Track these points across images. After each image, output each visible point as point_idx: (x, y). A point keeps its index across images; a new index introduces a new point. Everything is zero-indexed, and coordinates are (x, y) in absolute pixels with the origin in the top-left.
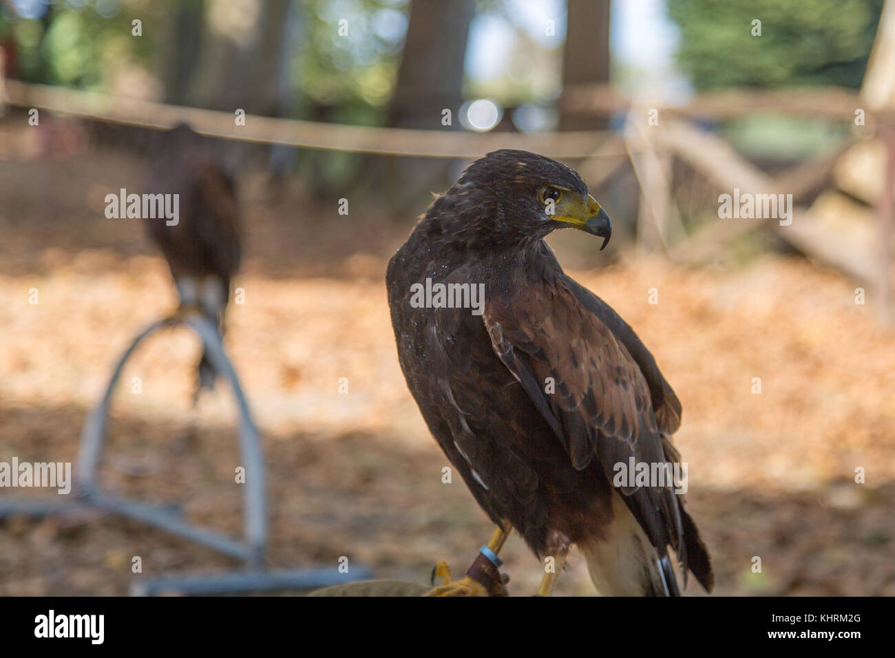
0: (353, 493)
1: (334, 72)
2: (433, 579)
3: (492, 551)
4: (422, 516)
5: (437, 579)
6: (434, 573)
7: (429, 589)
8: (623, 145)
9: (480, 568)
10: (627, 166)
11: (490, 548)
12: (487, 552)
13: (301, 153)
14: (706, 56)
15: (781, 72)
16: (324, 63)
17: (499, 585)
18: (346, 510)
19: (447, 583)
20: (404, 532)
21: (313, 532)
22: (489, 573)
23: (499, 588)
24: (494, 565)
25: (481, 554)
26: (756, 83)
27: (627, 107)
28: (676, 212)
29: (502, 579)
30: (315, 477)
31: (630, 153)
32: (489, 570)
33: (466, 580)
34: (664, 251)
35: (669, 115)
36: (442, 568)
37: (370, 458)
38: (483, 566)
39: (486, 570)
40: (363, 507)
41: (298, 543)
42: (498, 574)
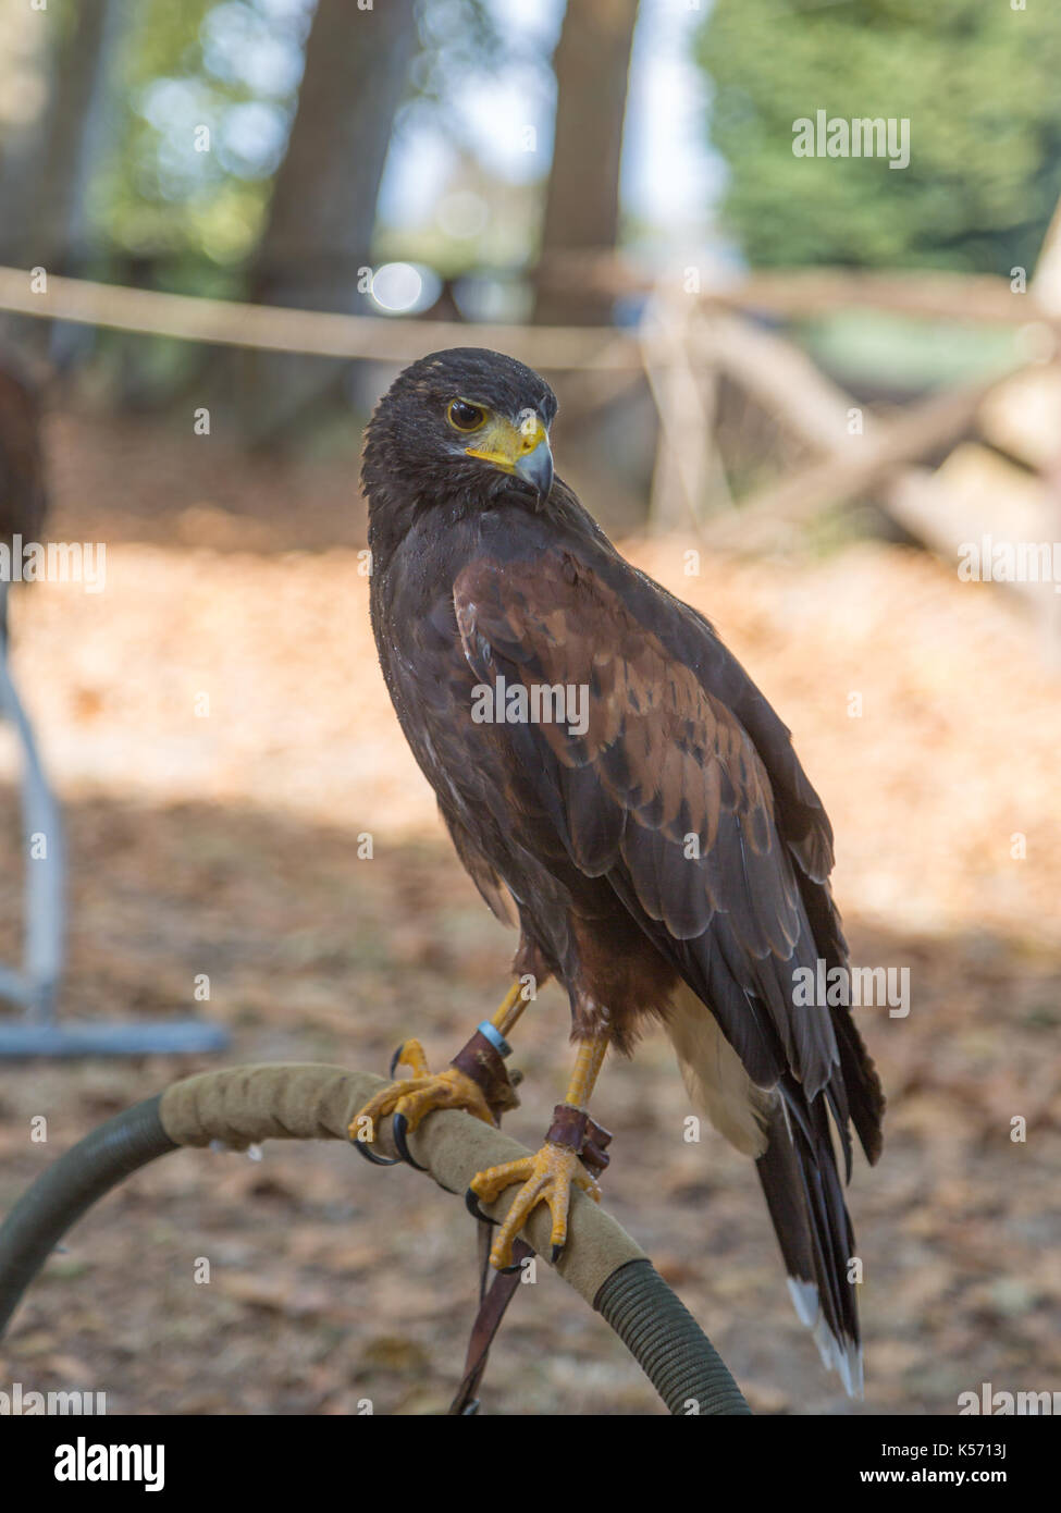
0: (193, 901)
1: (158, 204)
2: (393, 1068)
3: (498, 1029)
4: (306, 944)
5: (400, 1067)
6: (397, 1057)
7: (385, 1084)
8: (637, 351)
9: (475, 1055)
10: (643, 387)
11: (494, 1025)
12: (489, 1031)
13: (101, 336)
14: (767, 210)
15: (887, 244)
16: (146, 191)
17: (504, 1086)
18: (184, 929)
19: (419, 1075)
20: (276, 970)
21: (131, 964)
22: (489, 1066)
23: (504, 1092)
24: (499, 1052)
25: (479, 1033)
26: (848, 260)
27: (647, 288)
28: (719, 466)
29: (510, 1080)
30: (130, 870)
31: (648, 365)
32: (488, 1060)
33: (452, 1073)
34: (695, 529)
35: (716, 307)
36: (411, 1052)
37: (219, 847)
38: (480, 1053)
39: (484, 1059)
40: (207, 926)
41: (104, 979)
42: (503, 1069)
